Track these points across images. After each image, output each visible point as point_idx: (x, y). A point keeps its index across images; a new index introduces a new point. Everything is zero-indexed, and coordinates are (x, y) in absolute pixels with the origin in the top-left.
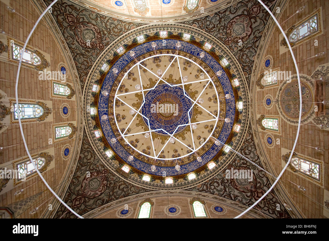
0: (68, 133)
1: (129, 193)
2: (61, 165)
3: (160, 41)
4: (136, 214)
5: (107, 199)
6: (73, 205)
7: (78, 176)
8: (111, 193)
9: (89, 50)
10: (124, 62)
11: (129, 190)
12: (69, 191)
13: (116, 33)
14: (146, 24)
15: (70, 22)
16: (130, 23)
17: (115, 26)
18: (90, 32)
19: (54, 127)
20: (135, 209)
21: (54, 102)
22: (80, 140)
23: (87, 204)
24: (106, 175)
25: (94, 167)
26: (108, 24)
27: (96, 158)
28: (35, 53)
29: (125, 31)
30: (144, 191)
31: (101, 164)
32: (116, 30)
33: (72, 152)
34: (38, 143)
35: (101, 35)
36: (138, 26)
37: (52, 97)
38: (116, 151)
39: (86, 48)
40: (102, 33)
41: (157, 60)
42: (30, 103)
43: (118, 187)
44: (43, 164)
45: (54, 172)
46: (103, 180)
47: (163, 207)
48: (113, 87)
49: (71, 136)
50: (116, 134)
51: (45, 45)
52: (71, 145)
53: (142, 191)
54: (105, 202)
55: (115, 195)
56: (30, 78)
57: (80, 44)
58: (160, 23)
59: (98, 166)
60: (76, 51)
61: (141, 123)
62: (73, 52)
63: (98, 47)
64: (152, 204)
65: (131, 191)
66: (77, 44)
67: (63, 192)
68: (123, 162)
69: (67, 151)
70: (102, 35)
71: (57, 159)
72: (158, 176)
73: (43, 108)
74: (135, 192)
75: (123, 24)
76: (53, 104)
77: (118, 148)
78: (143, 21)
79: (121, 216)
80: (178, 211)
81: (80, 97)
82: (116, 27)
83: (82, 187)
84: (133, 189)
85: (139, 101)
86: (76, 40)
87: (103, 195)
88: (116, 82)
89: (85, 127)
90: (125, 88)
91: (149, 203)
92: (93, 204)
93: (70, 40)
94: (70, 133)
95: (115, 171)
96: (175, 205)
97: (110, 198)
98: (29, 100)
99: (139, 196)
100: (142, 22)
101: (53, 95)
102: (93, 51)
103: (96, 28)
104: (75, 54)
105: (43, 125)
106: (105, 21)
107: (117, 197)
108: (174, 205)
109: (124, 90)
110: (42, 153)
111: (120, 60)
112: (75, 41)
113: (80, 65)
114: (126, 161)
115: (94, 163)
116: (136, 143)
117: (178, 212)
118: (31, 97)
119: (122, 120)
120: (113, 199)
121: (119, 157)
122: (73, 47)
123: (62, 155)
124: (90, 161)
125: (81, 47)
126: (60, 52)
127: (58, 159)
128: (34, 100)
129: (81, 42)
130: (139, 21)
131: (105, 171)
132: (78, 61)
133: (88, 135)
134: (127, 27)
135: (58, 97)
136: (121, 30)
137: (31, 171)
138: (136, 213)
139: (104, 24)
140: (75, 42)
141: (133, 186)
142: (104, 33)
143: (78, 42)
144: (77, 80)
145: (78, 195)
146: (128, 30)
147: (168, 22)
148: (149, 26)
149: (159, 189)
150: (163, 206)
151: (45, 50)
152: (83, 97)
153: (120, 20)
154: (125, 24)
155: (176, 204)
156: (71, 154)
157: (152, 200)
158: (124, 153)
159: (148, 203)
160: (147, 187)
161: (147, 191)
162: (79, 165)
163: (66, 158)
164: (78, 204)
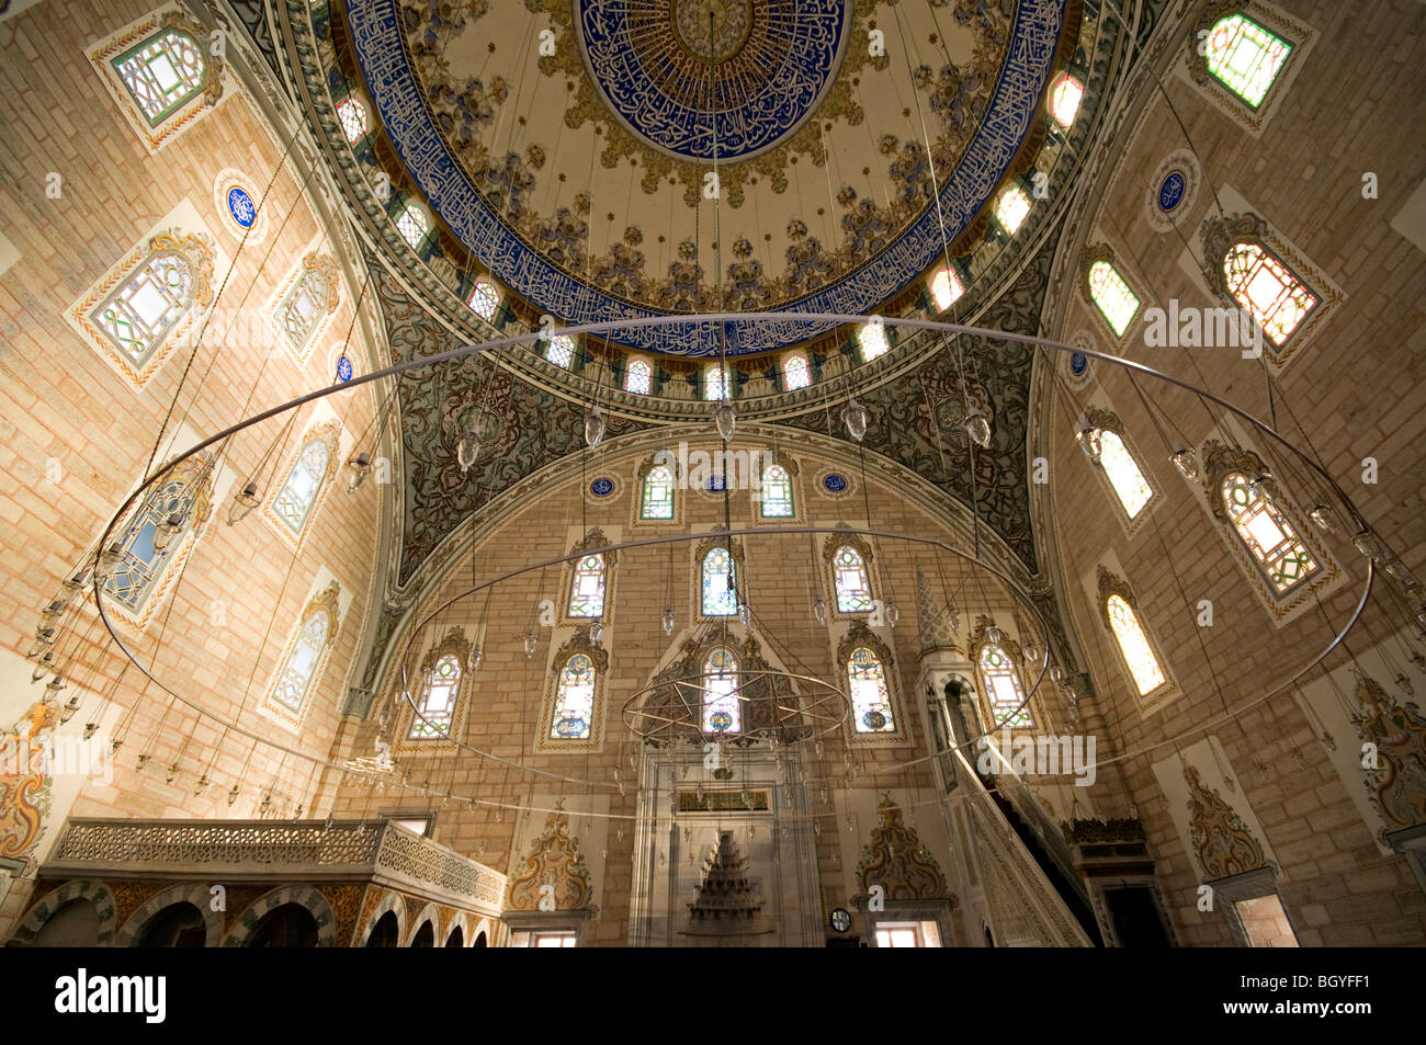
0: (781, 477)
1: (1030, 314)
2: (868, 502)
3: (389, 120)
4: (1103, 334)
5: (1014, 390)
6: (987, 482)
7: (914, 456)
8: (1003, 373)
9: (522, 417)
10: (525, 267)
11: (1021, 310)
12: (945, 486)
13: (437, 342)
14: (357, 234)
15: (461, 480)
16: (383, 300)
17: (416, 352)
18: (467, 421)
19: (760, 520)
20: (1090, 326)
21: (696, 519)
22: (806, 437)
23: (1002, 449)
24: (936, 376)
25: (901, 407)
26: (419, 374)
27: (873, 397)
28: (575, 566)
29: (418, 310)
30: (1049, 254)
31: (896, 384)
32: (428, 344)
33: (837, 467)
34: (797, 563)
35: (466, 390)
36: (381, 265)
37: (681, 523)
38: (871, 303)
39: (519, 427)
40: (456, 388)
41: (475, 104)
42: (699, 581)
43: (992, 347)
44: (853, 552)
45: (881, 522)
46: (952, 388)
47: (1140, 219)
48: (628, 297)
49: (792, 469)
50: (805, 292)
51: (548, 540)
52: (817, 469)
53: (1046, 263)
54: (1021, 400)
55: (1014, 362)
56: (640, 580)
57: (511, 444)
58: (324, 172)
59: (900, 396)
60: (536, 453)
61: (773, 166)
62: (542, 460)
63: (506, 391)
64: (1108, 256)
65: (1026, 305)
66: (515, 452)
67: (941, 500)
68: (918, 286)
69: (835, 483)
70: (463, 385)
71: (848, 513)
72: (1024, 144)
73: (710, 549)
74: (1037, 293)
75: (397, 324)
76: (700, 522)
77: (860, 294)
78: (354, 251)
79: (1083, 380)
80: (1188, 174)
81: (674, 433)
82: (418, 346)
83: (947, 452)
84: (1020, 297)
85: (674, 174)
86: (505, 455)
87: (998, 400)
88: (608, 289)
89: (768, 419)
90: (627, 245)
91: (1098, 265)
92: (1009, 432)
93: (511, 472)
94: (781, 469)
95: (935, 345)
96: (1163, 164)
97: (1018, 380)
98: (692, 583)
99: (1056, 282)
100: (357, 254)
101: (676, 520)
102: (522, 405)
103: (447, 408)
104: (547, 453)
105: (754, 550)
106: (415, 383)
107: (1023, 357)
108: (1158, 170)
109: (634, 248)
110: (824, 555)
111: (521, 288)
112: (508, 459)
113: (575, 437)
114: (917, 274)
115: (887, 406)
116: (857, 203)
117: (1193, 177)
118: (684, 579)
119: (754, 256)
120: (1024, 372)
121: (893, 299)
122: (526, 460)
123: (841, 499)
124: (878, 417)
125: (521, 441)
126: (554, 496)
127: (850, 510)
128: (692, 573)
129: (507, 442)
130: (359, 271)
131: (925, 377)
132: (564, 444)
133: (797, 414)
134: (401, 308)
135: (681, 507)
136: (420, 327)
137: (862, 583)
138: (1100, 330)
139: (425, 387)
140: (512, 457)
141: (1011, 292)
142: (456, 381)
143: (509, 451)
144: (622, 445)
145: (966, 466)
146: (409, 301)
147: (306, 140)
148: (359, 218)
149: (1072, 186)
150: (1135, 218)
151: (559, 540)
152: (673, 424)
153: (390, 337)
154: (393, 318)
155: (1163, 155)
156: (844, 469)
157: (1093, 243)
158: (884, 271)
159: (1094, 267)
160: (1040, 237)
161: (1052, 244)
162: (881, 449)
163: (853, 487)
164: (992, 472)
